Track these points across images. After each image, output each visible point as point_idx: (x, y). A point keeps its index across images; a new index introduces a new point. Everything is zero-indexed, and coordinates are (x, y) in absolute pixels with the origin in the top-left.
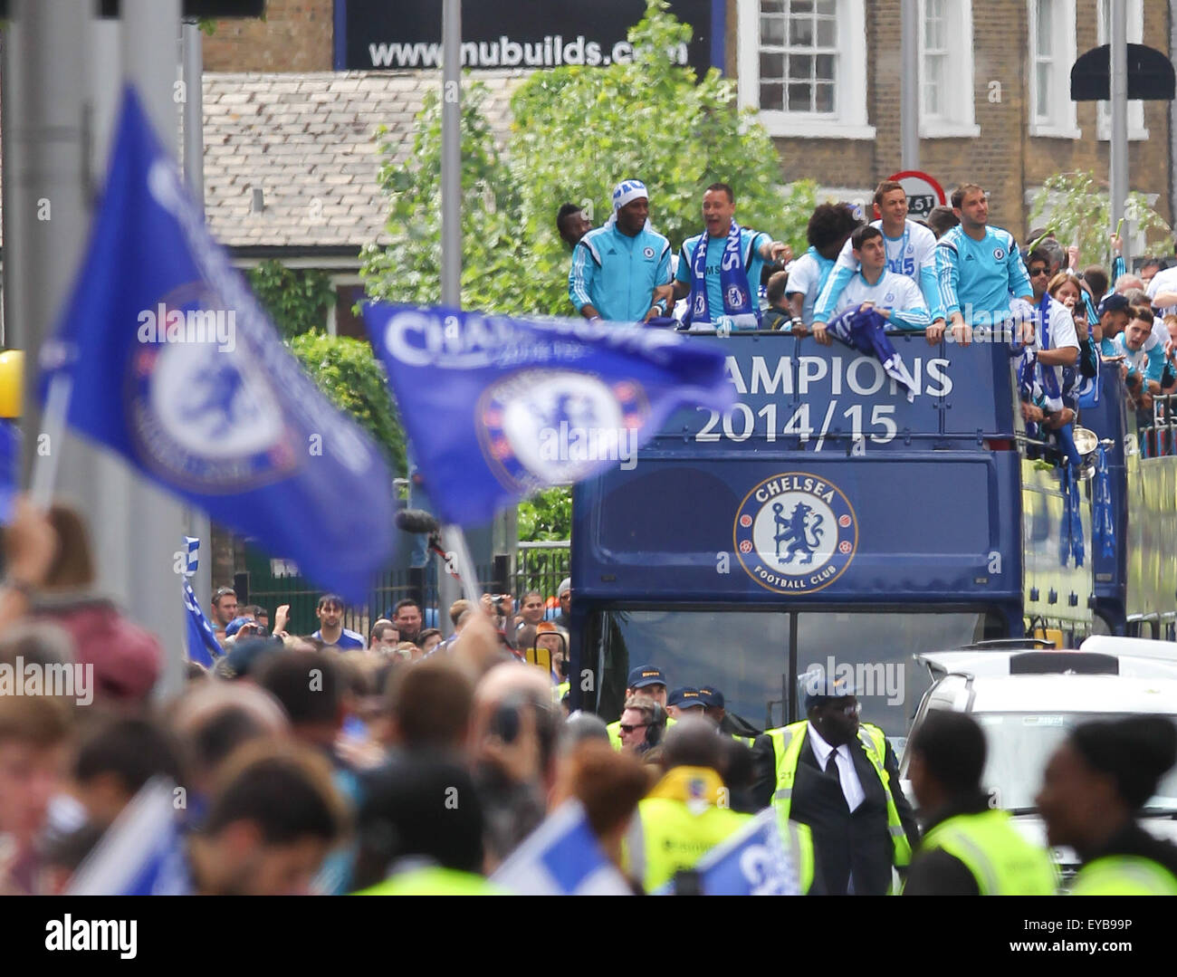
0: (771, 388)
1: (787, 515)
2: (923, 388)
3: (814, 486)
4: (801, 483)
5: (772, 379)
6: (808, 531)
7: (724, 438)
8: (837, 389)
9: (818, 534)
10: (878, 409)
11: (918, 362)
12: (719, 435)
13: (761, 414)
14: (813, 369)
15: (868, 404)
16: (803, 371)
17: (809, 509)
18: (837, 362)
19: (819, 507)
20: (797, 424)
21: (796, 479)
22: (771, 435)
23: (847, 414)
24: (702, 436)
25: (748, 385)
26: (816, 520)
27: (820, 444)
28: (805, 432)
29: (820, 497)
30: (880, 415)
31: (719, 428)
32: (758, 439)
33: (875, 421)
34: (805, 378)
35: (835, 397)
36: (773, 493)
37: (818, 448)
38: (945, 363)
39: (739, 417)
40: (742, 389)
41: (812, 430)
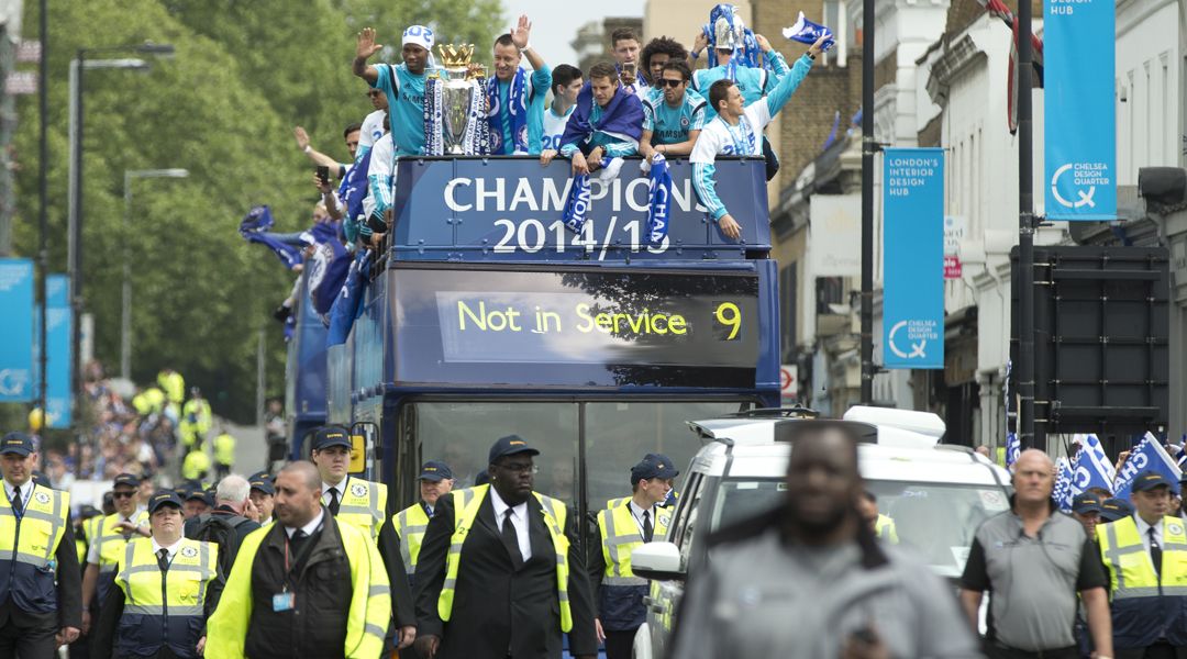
0: (559, 206)
2: (693, 206)
5: (560, 198)
7: (519, 250)
8: (617, 207)
12: (514, 247)
13: (551, 228)
14: (596, 189)
18: (617, 184)
20: (583, 238)
22: (561, 248)
23: (626, 228)
24: (500, 247)
25: (539, 201)
27: (603, 254)
28: (590, 243)
31: (514, 241)
32: (549, 250)
35: (616, 213)
37: (601, 258)
39: (531, 232)
40: (534, 206)
41: (596, 242)
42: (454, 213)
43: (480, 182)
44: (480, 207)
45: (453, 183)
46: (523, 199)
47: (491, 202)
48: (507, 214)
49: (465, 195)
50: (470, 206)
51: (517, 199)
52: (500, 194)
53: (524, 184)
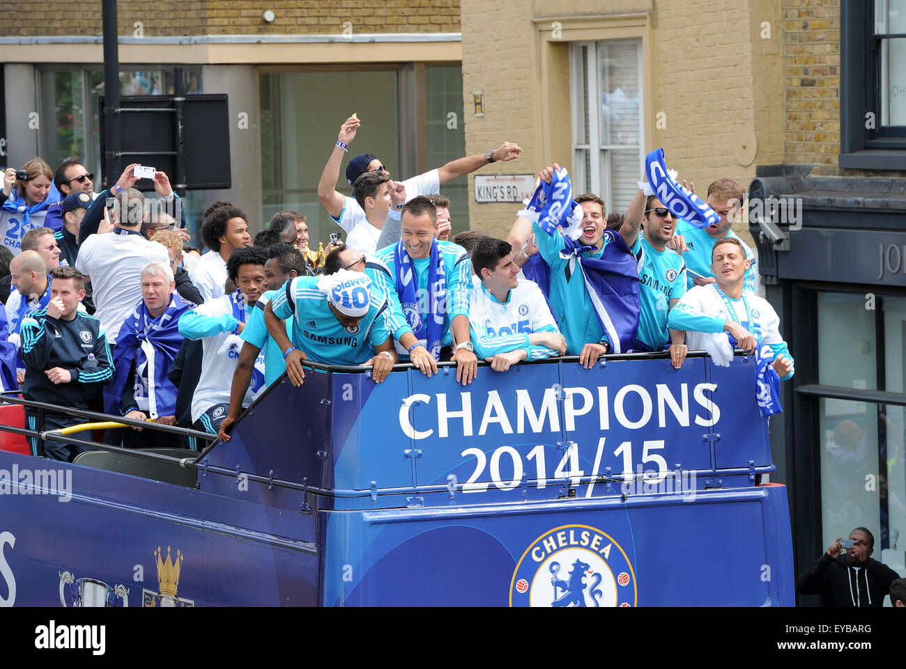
0: (537, 427)
1: (564, 576)
2: (692, 419)
3: (591, 539)
4: (578, 538)
5: (538, 415)
6: (586, 592)
7: (492, 488)
8: (605, 425)
9: (597, 596)
10: (648, 445)
11: (684, 387)
12: (486, 485)
13: (530, 457)
14: (579, 402)
15: (637, 439)
16: (569, 404)
17: (587, 567)
18: (603, 391)
19: (598, 565)
20: (567, 468)
21: (572, 533)
22: (542, 482)
23: (617, 453)
24: (471, 485)
25: (514, 423)
26: (594, 579)
27: (591, 487)
28: (576, 475)
29: (597, 553)
30: (651, 452)
31: (486, 476)
32: (528, 489)
33: (646, 458)
34: (571, 413)
35: (604, 433)
36: (549, 551)
37: (588, 495)
38: (712, 387)
39: (506, 462)
40: (507, 429)
41: (582, 473)
42: (413, 443)
43: (442, 399)
44: (443, 432)
45: (409, 401)
46: (494, 420)
47: (456, 424)
48: (475, 441)
49: (425, 417)
50: (430, 432)
51: (487, 419)
52: (466, 414)
53: (494, 399)
